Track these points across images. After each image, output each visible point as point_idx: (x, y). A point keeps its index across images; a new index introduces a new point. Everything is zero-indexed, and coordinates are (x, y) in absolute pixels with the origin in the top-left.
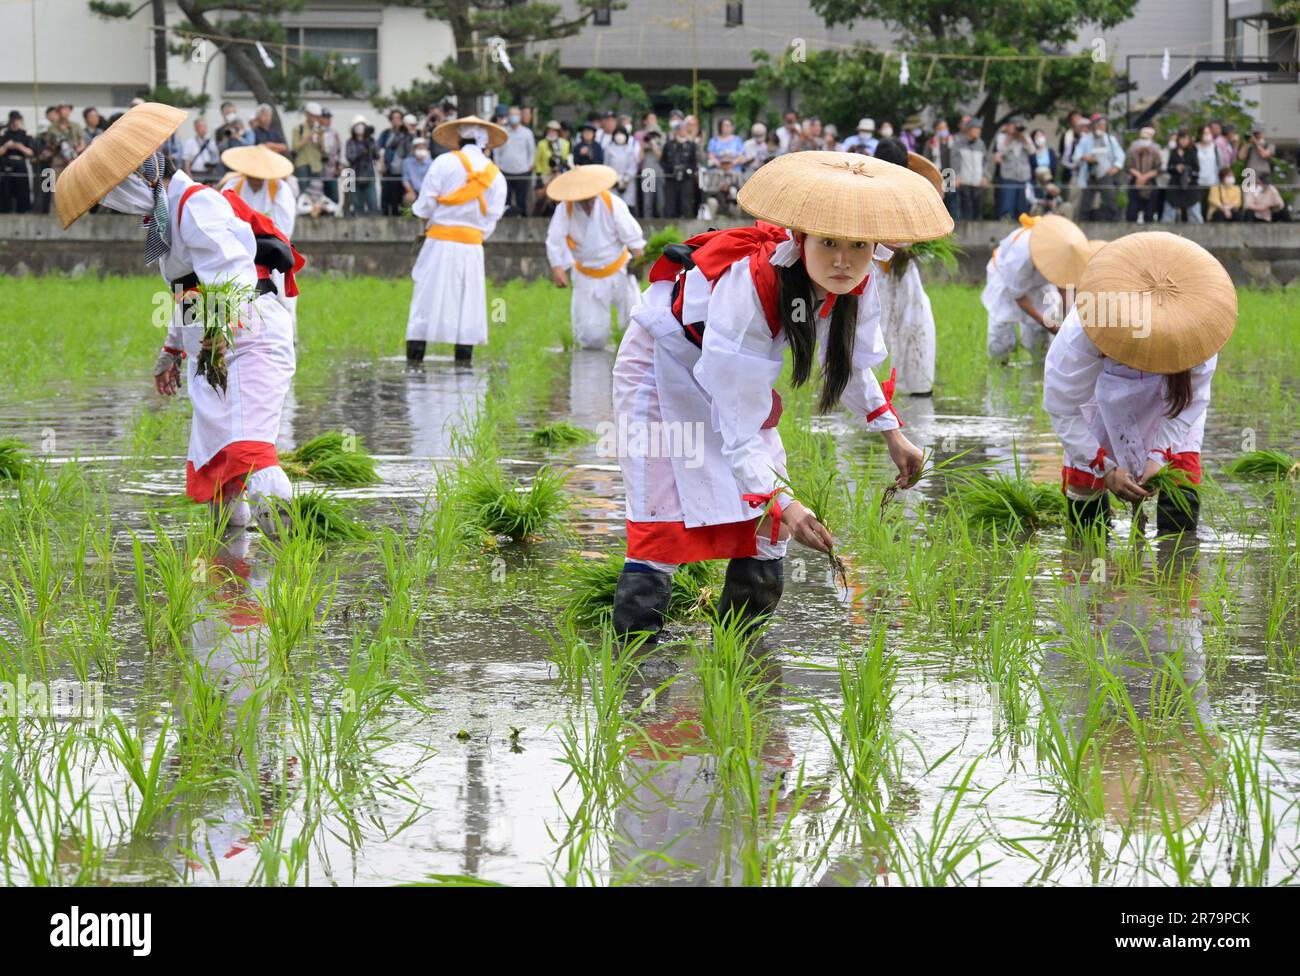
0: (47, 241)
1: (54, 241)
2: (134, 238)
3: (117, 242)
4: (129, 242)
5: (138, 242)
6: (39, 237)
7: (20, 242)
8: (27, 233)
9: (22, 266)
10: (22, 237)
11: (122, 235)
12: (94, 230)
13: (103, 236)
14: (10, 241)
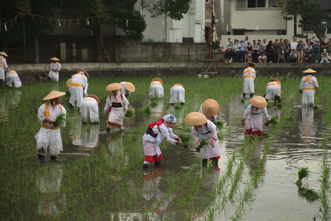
0: (283, 68)
1: (284, 68)
2: (300, 67)
3: (296, 68)
4: (299, 68)
5: (301, 68)
6: (281, 67)
7: (278, 68)
8: (279, 66)
9: (278, 73)
10: (278, 67)
11: (297, 67)
12: (292, 66)
13: (294, 67)
14: (275, 68)
